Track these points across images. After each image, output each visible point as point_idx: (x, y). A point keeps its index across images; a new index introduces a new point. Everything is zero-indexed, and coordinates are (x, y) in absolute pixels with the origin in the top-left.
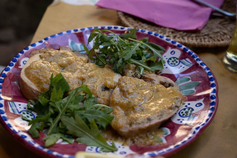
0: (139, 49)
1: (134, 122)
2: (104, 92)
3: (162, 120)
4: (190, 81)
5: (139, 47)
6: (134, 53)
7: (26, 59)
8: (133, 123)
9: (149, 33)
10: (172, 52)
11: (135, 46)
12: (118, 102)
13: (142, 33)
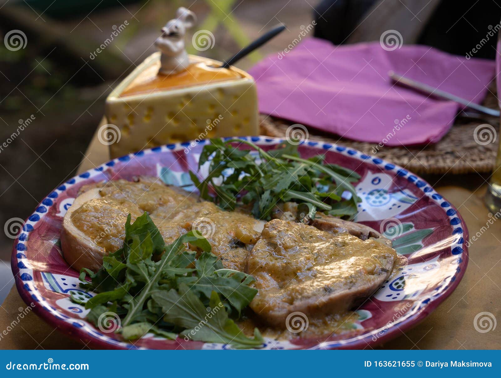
0: (306, 173)
1: (297, 296)
2: (234, 251)
3: (354, 290)
4: (413, 229)
5: (306, 170)
6: (294, 180)
7: (70, 200)
8: (297, 298)
9: (325, 147)
10: (374, 180)
11: (296, 168)
12: (264, 265)
13: (311, 147)
